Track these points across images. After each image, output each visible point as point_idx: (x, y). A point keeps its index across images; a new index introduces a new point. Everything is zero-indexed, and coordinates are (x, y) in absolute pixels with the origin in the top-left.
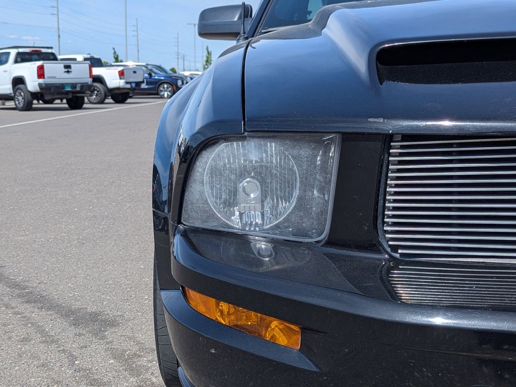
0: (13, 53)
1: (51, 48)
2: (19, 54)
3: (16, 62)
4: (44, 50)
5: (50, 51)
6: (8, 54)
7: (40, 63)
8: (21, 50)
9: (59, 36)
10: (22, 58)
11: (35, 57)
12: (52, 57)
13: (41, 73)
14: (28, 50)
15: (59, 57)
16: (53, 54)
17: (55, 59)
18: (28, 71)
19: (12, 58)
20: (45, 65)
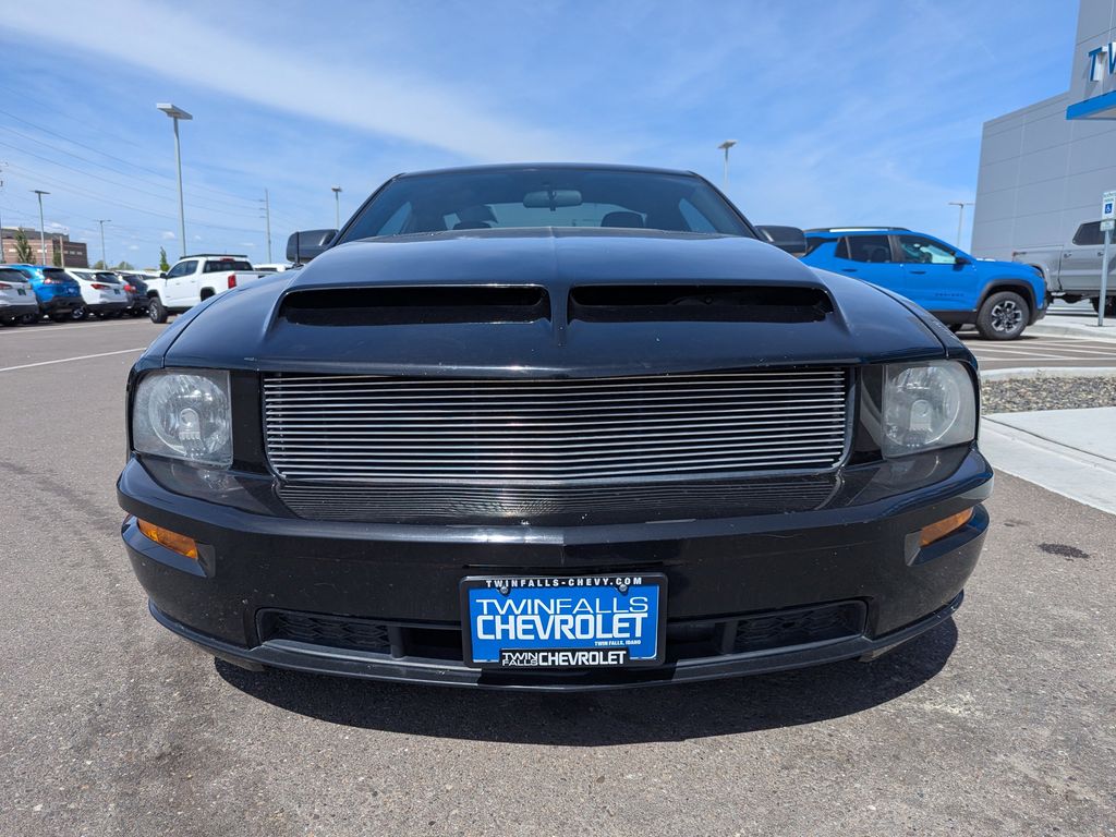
0: (202, 261)
1: (245, 256)
2: (207, 262)
3: (205, 271)
4: (236, 259)
5: (243, 260)
6: (197, 262)
7: (231, 273)
8: (210, 259)
9: (270, 242)
10: (212, 267)
11: (228, 266)
12: (245, 267)
13: (232, 282)
14: (218, 259)
15: (254, 266)
16: (247, 263)
17: (250, 269)
18: (218, 281)
19: (200, 267)
20: (237, 276)
